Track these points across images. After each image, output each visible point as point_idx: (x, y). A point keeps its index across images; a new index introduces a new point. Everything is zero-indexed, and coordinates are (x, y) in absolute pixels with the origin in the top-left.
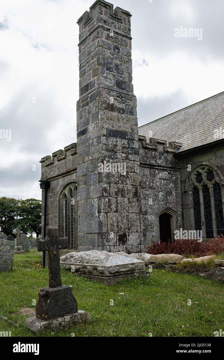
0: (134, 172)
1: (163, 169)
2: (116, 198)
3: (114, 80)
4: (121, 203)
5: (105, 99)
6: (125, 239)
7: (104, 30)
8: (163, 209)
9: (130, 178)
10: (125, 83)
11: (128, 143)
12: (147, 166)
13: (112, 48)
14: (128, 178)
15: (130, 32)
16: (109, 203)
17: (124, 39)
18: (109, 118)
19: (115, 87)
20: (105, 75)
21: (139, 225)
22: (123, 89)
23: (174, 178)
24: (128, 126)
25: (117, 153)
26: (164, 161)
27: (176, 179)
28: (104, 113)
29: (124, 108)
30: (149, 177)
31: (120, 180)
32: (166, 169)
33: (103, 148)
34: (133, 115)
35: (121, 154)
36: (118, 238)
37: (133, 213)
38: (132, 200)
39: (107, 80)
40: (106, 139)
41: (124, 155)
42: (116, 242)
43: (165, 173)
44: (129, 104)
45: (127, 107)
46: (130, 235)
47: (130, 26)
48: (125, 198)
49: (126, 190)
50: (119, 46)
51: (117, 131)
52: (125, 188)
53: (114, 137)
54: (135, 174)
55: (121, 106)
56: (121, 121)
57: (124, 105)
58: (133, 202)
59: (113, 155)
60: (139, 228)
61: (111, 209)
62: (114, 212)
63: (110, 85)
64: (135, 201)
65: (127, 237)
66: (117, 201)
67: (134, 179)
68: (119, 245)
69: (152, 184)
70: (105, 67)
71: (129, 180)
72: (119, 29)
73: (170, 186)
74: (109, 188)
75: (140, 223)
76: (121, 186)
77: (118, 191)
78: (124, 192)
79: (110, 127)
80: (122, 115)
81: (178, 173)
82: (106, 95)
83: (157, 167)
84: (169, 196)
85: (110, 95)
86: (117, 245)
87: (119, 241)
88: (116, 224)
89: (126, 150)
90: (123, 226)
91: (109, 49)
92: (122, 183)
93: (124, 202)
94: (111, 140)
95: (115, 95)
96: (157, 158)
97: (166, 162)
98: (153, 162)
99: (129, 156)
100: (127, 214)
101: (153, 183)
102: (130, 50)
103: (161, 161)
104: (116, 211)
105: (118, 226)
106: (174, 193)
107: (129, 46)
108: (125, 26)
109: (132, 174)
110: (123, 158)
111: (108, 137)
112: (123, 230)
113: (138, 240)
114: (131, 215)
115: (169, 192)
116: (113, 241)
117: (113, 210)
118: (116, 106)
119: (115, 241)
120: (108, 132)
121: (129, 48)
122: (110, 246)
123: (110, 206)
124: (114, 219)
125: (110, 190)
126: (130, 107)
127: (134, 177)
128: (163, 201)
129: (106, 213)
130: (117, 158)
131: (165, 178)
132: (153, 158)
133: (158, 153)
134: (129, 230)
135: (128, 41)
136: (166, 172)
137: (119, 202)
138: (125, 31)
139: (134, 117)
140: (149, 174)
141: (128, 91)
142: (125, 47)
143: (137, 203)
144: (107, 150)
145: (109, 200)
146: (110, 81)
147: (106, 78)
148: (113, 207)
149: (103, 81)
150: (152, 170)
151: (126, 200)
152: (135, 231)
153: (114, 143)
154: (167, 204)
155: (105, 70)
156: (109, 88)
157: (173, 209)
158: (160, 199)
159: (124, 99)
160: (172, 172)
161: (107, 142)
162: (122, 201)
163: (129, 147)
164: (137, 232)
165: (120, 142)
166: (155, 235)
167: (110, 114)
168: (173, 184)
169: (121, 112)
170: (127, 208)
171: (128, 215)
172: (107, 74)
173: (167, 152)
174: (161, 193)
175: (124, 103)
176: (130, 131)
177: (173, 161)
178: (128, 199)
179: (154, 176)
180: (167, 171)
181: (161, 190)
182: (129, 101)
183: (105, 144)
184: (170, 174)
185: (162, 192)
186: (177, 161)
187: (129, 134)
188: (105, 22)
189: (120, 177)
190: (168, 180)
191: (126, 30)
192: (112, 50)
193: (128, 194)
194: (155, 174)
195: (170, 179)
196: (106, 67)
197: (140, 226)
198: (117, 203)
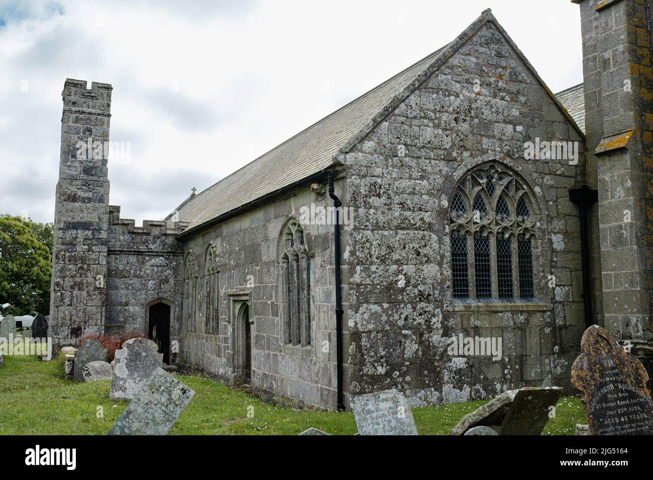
0: (99, 264)
1: (157, 255)
2: (72, 292)
3: (81, 167)
4: (77, 296)
5: (66, 190)
6: (80, 332)
7: (72, 113)
8: (152, 299)
9: (92, 270)
10: (95, 168)
11: (93, 234)
12: (132, 253)
13: (81, 131)
14: (90, 270)
15: (109, 108)
16: (61, 297)
17: (100, 117)
18: (69, 210)
19: (82, 175)
20: (69, 163)
21: (99, 318)
22: (93, 175)
23: (175, 263)
24: (93, 215)
25: (76, 245)
26: (160, 246)
27: (176, 265)
28: (63, 205)
29: (91, 196)
30: (136, 264)
31: (78, 273)
32: (162, 254)
33: (59, 242)
34: (103, 203)
35: (82, 246)
36: (70, 331)
37: (93, 306)
38: (91, 293)
39: (71, 168)
40: (63, 232)
41: (86, 247)
42: (68, 334)
43: (159, 260)
44: (98, 191)
45: (96, 195)
46: (87, 328)
47: (110, 100)
48: (83, 292)
49: (85, 283)
50: (92, 127)
51: (79, 223)
52: (84, 281)
53: (74, 229)
54: (99, 266)
55: (86, 195)
56: (85, 212)
57: (91, 194)
58: (94, 295)
59: (71, 248)
60: (99, 321)
61: (64, 303)
62: (68, 305)
63: (75, 173)
64: (97, 294)
65: (83, 330)
66: (72, 295)
67: (97, 271)
68: (71, 338)
69: (138, 272)
70: (70, 154)
71: (90, 273)
72: (93, 107)
73: (166, 273)
74: (62, 282)
75: (101, 316)
76: (78, 279)
77: (75, 284)
78: (83, 286)
79: (70, 219)
80: (88, 204)
81: (181, 258)
82: (67, 185)
83: (147, 254)
84: (164, 285)
85: (72, 185)
86: (68, 338)
87: (71, 334)
88: (69, 318)
89: (89, 242)
90: (77, 320)
91: (77, 133)
92: (81, 276)
93: (81, 295)
94: (70, 233)
95: (79, 184)
96: (150, 242)
97: (164, 246)
98: (143, 248)
99: (92, 248)
100: (84, 307)
101: (141, 271)
102: (107, 129)
103: (155, 245)
104: (71, 305)
105: (71, 319)
106: (172, 281)
107: (106, 124)
108: (103, 102)
109: (95, 266)
110: (84, 250)
111: (66, 230)
112: (77, 323)
113: (98, 334)
114: (89, 308)
115: (164, 280)
116: (63, 334)
117: (66, 304)
118: (79, 196)
119: (66, 334)
120: (65, 225)
121: (106, 127)
122: (59, 339)
123: (62, 300)
124: (67, 312)
125: (64, 284)
126: (99, 194)
127: (97, 269)
128: (153, 290)
129: (56, 307)
130: (75, 251)
131: (159, 265)
132: (144, 243)
133: (152, 237)
134: (85, 323)
135: (105, 118)
136: (161, 258)
137: (74, 295)
138: (102, 108)
139: (104, 205)
140: (136, 261)
141: (99, 177)
142: (100, 127)
143: (99, 296)
144: (63, 244)
145: (62, 294)
146: (75, 169)
147: (69, 166)
148: (67, 301)
149: (65, 171)
150: (141, 256)
151: (84, 293)
152: (94, 324)
153: (74, 236)
154: (160, 294)
155: (70, 158)
156: (73, 177)
157: (169, 298)
158: (149, 288)
159: (91, 186)
160: (171, 257)
161: (63, 235)
162: (79, 295)
163: (93, 237)
164: (96, 325)
165: (81, 234)
166: (138, 327)
167: (70, 206)
168: (171, 270)
169: (86, 201)
170: (85, 302)
171: (85, 309)
172: (71, 162)
173: (166, 235)
174: (151, 281)
175: (91, 191)
176: (97, 220)
177: (174, 245)
178: (88, 292)
179: (143, 263)
180: (164, 257)
181: (153, 278)
182: (98, 188)
183: (62, 238)
184: (168, 259)
185: (153, 280)
186: (181, 244)
187: (95, 224)
188: (74, 103)
189: (78, 270)
190: (164, 266)
191: (103, 106)
192: (81, 134)
193: (87, 287)
194: (145, 261)
195: (167, 266)
196: (72, 155)
197: (102, 319)
198: (72, 297)
